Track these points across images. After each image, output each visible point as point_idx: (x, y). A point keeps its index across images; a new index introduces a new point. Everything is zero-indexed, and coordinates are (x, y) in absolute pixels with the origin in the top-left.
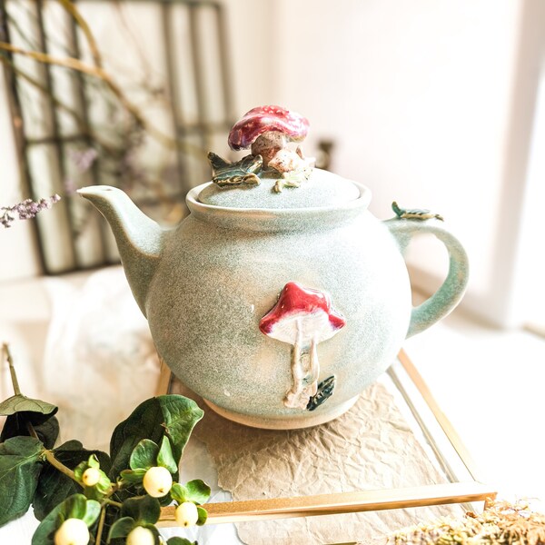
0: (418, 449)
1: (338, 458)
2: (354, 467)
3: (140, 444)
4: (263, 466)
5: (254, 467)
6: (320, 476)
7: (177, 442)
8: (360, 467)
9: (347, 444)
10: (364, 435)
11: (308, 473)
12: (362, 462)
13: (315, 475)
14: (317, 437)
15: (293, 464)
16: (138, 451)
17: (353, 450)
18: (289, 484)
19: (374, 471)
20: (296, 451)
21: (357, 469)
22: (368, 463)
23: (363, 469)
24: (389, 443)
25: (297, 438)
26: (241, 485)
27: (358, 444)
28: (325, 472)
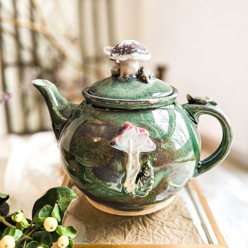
0: (194, 229)
1: (150, 231)
2: (158, 236)
3: (45, 207)
4: (110, 232)
5: (105, 232)
6: (139, 239)
7: (63, 209)
8: (161, 236)
9: (156, 224)
10: (166, 220)
11: (133, 237)
12: (163, 233)
13: (137, 238)
14: (141, 220)
15: (126, 232)
16: (43, 210)
17: (159, 227)
18: (122, 242)
19: (169, 238)
20: (128, 226)
21: (159, 237)
22: (166, 234)
23: (163, 237)
24: (179, 225)
25: (130, 220)
26: (97, 240)
27: (162, 224)
28: (142, 237)
